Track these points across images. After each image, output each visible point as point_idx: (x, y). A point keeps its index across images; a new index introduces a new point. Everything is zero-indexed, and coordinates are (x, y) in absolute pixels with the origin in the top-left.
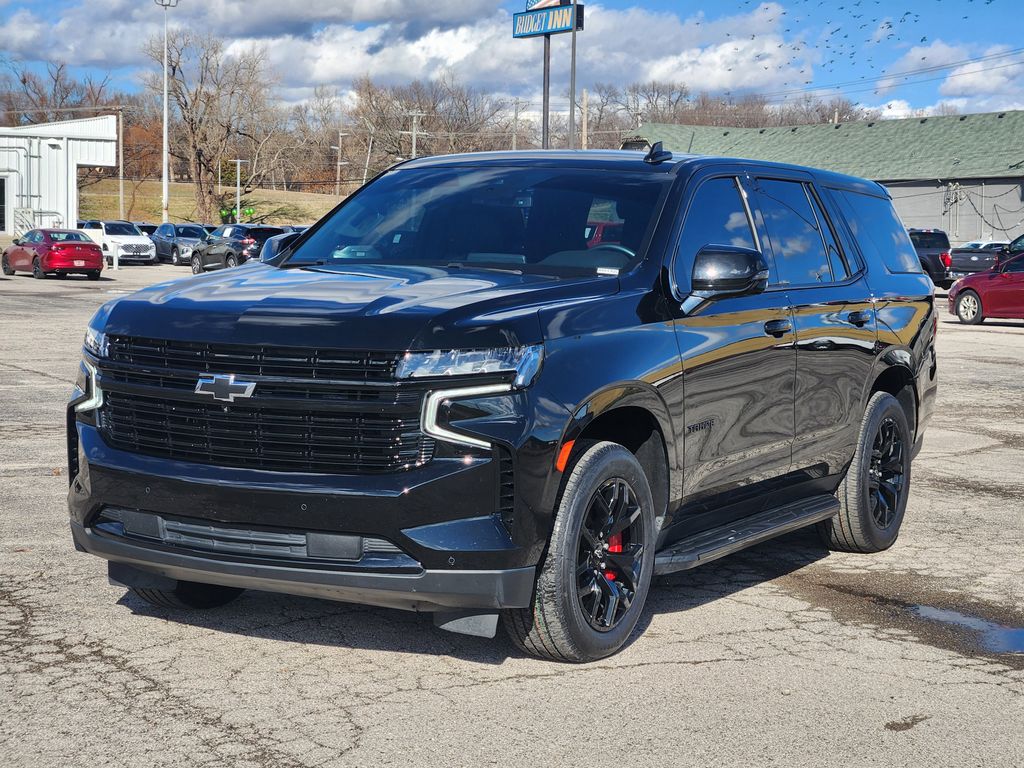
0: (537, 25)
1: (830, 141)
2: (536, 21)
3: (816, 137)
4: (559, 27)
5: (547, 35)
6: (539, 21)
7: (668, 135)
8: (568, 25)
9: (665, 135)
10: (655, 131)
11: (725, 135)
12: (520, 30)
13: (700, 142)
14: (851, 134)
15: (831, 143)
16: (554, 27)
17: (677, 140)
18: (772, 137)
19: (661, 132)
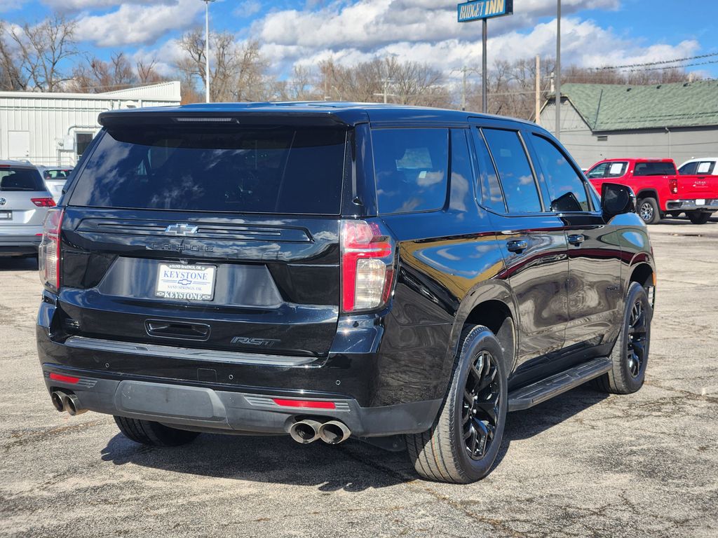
0: (476, 12)
2: (475, 9)
4: (494, 12)
5: (485, 19)
6: (478, 9)
7: (583, 92)
8: (501, 11)
9: (580, 92)
10: (573, 89)
11: (628, 90)
12: (463, 17)
13: (608, 96)
16: (490, 13)
17: (590, 96)
18: (668, 91)
19: (578, 90)
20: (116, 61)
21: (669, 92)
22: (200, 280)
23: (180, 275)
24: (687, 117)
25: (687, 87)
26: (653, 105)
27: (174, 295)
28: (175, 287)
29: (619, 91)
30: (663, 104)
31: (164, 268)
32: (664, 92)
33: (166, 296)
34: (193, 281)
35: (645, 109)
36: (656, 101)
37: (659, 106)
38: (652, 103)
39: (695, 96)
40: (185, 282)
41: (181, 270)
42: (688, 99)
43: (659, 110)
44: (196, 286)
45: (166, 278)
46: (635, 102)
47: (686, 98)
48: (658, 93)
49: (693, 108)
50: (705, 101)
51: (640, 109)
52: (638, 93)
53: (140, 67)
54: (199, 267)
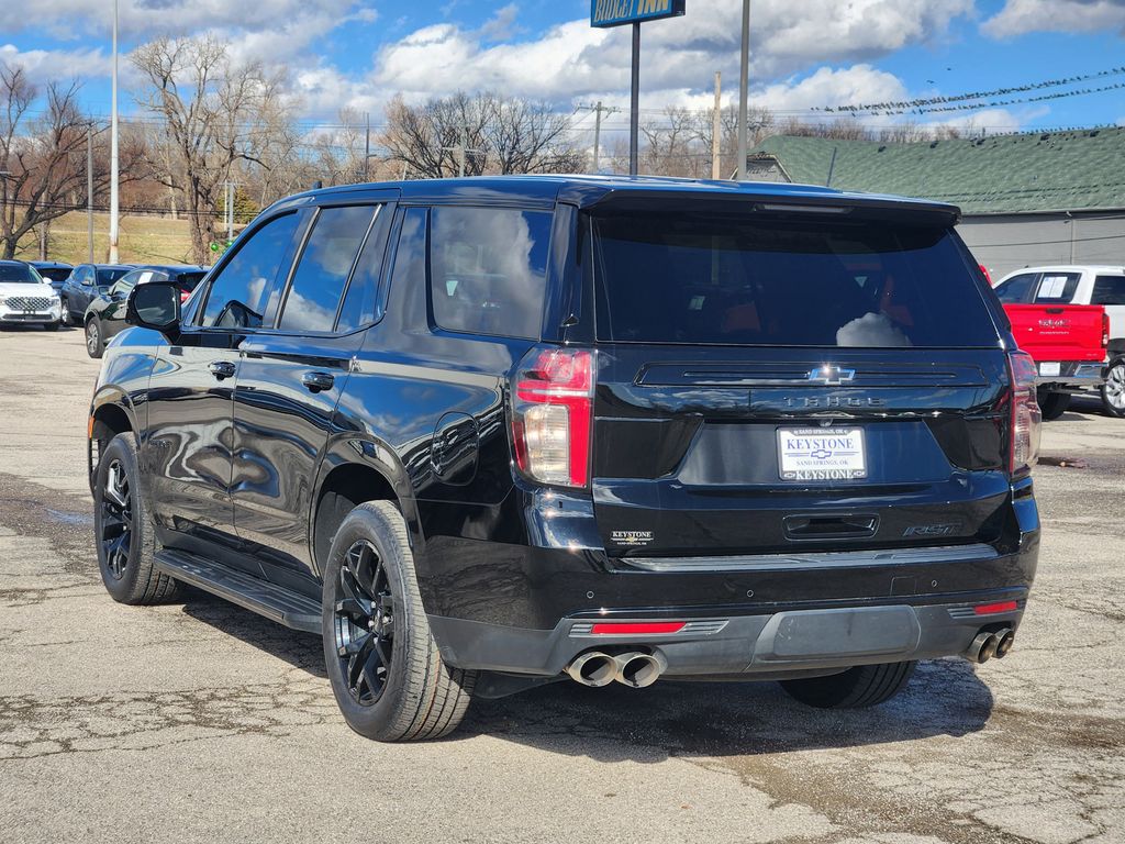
0: (622, 10)
1: (1034, 156)
2: (621, 5)
3: (1013, 151)
4: (652, 11)
5: (636, 23)
6: (625, 5)
7: (803, 151)
8: (665, 8)
9: (798, 152)
10: (786, 146)
11: (881, 150)
12: (601, 17)
14: (1067, 146)
15: (1037, 159)
16: (646, 11)
17: (814, 159)
18: (950, 152)
19: (793, 147)
20: (10, 83)
21: (952, 154)
22: (842, 449)
23: (812, 445)
24: (983, 197)
25: (983, 147)
26: (923, 176)
27: (812, 475)
28: (808, 463)
29: (865, 151)
30: (941, 175)
31: (785, 436)
32: (942, 155)
33: (799, 477)
34: (833, 451)
35: (910, 184)
36: (928, 169)
37: (935, 178)
38: (922, 172)
39: (997, 162)
40: (821, 454)
41: (813, 438)
42: (985, 167)
43: (935, 186)
44: (839, 459)
45: (791, 451)
46: (893, 170)
47: (981, 165)
48: (932, 156)
49: (993, 183)
50: (1016, 171)
51: (900, 183)
52: (897, 156)
53: (51, 94)
54: (840, 431)
